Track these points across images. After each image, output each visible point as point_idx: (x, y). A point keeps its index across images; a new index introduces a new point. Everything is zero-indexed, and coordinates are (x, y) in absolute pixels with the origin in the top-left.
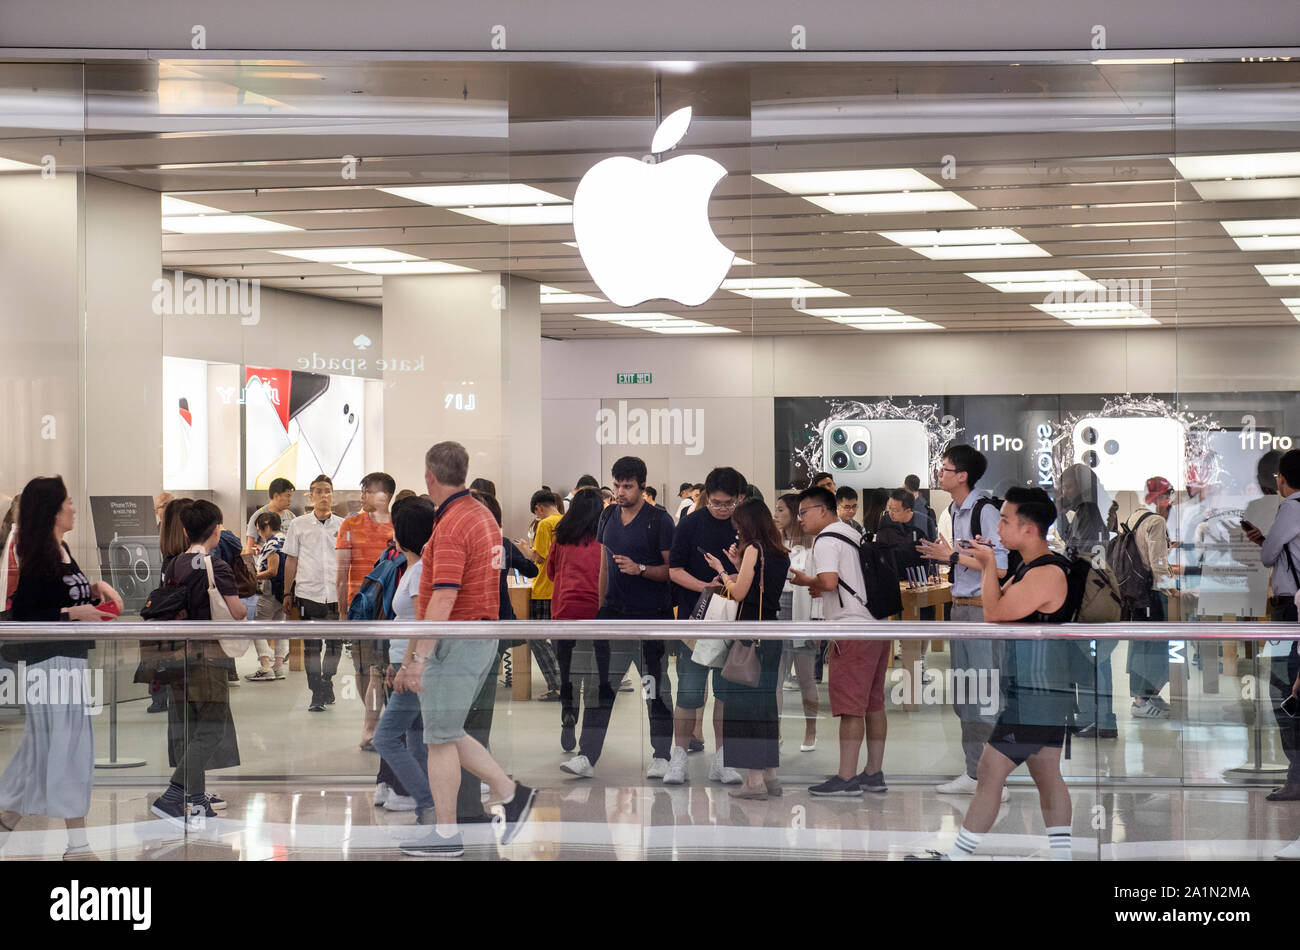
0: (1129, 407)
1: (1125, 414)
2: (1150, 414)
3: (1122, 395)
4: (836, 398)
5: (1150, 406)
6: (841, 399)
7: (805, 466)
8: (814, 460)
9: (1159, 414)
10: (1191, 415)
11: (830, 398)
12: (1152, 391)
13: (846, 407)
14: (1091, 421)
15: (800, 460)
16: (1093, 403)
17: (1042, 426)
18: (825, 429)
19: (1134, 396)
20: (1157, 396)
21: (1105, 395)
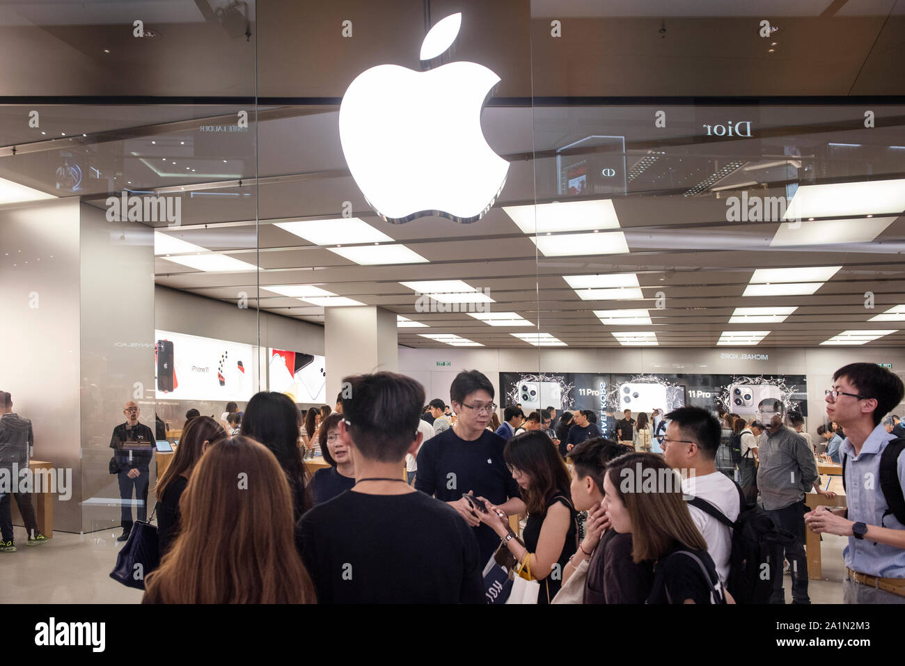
0: (643, 379)
1: (641, 382)
2: (651, 382)
3: (640, 374)
4: (523, 373)
5: (651, 379)
6: (525, 373)
7: (511, 400)
8: (515, 397)
9: (655, 382)
10: (669, 383)
11: (521, 373)
12: (652, 373)
13: (527, 377)
14: (627, 384)
15: (509, 397)
16: (629, 377)
17: (602, 383)
18: (519, 385)
19: (645, 375)
20: (654, 375)
21: (633, 374)
